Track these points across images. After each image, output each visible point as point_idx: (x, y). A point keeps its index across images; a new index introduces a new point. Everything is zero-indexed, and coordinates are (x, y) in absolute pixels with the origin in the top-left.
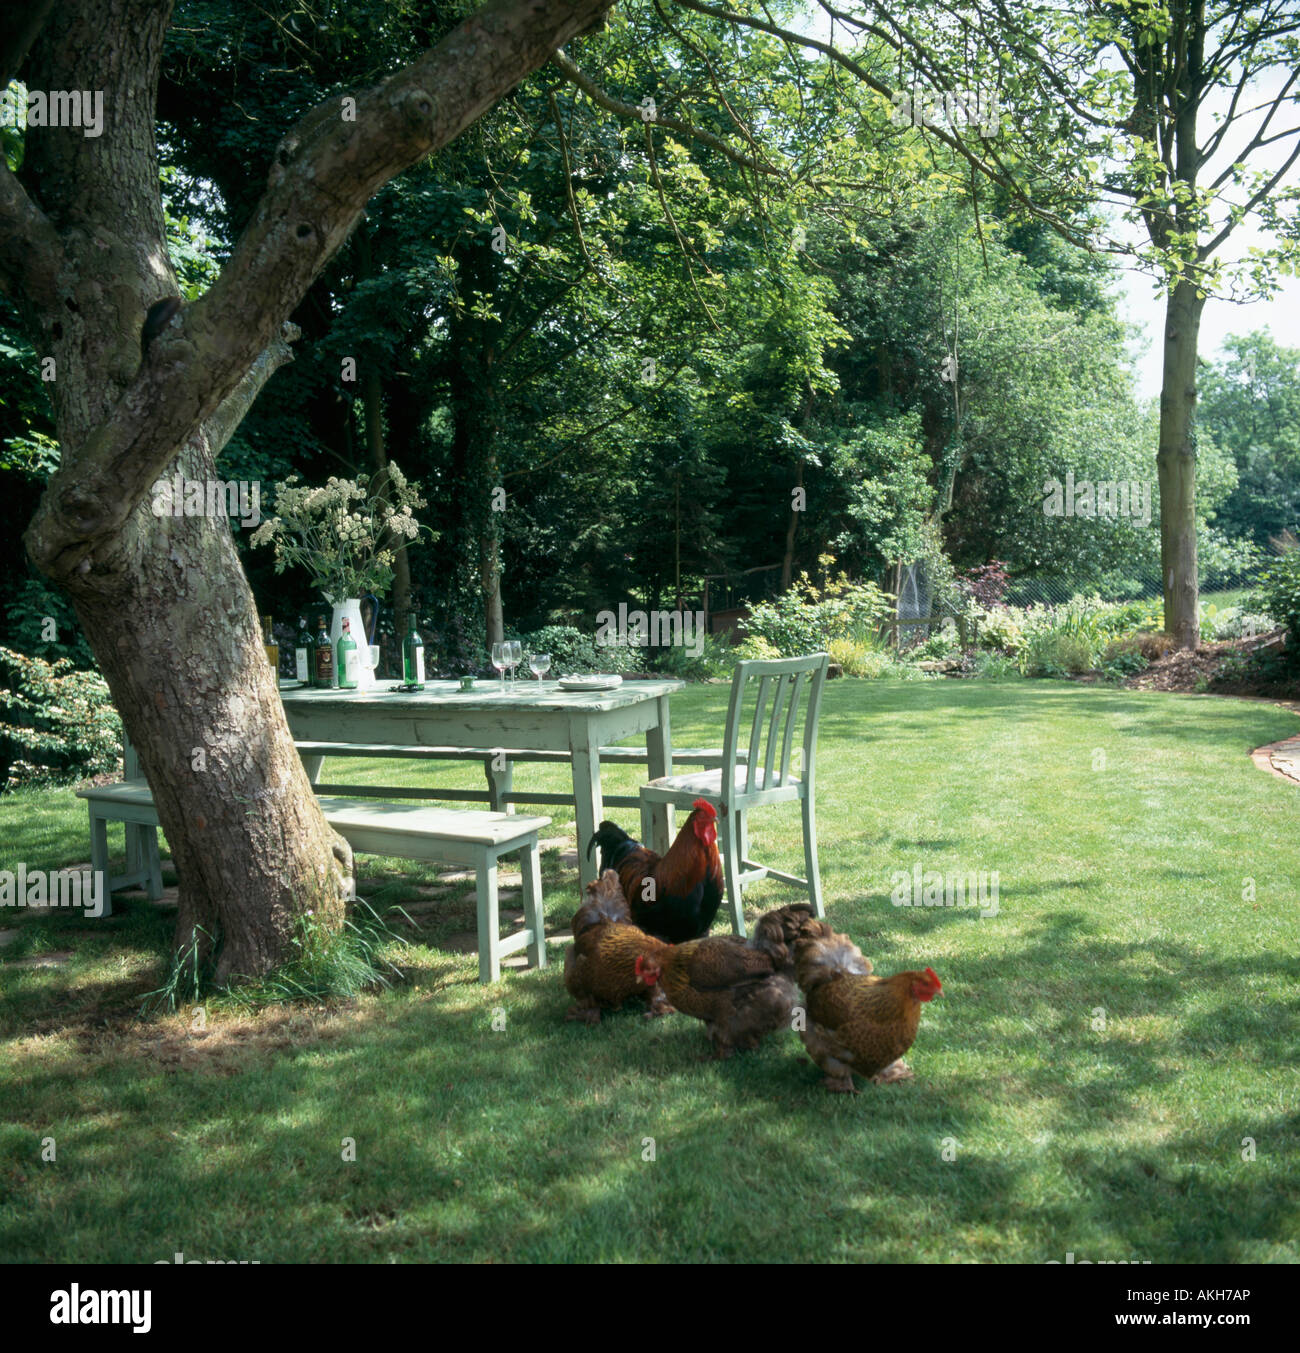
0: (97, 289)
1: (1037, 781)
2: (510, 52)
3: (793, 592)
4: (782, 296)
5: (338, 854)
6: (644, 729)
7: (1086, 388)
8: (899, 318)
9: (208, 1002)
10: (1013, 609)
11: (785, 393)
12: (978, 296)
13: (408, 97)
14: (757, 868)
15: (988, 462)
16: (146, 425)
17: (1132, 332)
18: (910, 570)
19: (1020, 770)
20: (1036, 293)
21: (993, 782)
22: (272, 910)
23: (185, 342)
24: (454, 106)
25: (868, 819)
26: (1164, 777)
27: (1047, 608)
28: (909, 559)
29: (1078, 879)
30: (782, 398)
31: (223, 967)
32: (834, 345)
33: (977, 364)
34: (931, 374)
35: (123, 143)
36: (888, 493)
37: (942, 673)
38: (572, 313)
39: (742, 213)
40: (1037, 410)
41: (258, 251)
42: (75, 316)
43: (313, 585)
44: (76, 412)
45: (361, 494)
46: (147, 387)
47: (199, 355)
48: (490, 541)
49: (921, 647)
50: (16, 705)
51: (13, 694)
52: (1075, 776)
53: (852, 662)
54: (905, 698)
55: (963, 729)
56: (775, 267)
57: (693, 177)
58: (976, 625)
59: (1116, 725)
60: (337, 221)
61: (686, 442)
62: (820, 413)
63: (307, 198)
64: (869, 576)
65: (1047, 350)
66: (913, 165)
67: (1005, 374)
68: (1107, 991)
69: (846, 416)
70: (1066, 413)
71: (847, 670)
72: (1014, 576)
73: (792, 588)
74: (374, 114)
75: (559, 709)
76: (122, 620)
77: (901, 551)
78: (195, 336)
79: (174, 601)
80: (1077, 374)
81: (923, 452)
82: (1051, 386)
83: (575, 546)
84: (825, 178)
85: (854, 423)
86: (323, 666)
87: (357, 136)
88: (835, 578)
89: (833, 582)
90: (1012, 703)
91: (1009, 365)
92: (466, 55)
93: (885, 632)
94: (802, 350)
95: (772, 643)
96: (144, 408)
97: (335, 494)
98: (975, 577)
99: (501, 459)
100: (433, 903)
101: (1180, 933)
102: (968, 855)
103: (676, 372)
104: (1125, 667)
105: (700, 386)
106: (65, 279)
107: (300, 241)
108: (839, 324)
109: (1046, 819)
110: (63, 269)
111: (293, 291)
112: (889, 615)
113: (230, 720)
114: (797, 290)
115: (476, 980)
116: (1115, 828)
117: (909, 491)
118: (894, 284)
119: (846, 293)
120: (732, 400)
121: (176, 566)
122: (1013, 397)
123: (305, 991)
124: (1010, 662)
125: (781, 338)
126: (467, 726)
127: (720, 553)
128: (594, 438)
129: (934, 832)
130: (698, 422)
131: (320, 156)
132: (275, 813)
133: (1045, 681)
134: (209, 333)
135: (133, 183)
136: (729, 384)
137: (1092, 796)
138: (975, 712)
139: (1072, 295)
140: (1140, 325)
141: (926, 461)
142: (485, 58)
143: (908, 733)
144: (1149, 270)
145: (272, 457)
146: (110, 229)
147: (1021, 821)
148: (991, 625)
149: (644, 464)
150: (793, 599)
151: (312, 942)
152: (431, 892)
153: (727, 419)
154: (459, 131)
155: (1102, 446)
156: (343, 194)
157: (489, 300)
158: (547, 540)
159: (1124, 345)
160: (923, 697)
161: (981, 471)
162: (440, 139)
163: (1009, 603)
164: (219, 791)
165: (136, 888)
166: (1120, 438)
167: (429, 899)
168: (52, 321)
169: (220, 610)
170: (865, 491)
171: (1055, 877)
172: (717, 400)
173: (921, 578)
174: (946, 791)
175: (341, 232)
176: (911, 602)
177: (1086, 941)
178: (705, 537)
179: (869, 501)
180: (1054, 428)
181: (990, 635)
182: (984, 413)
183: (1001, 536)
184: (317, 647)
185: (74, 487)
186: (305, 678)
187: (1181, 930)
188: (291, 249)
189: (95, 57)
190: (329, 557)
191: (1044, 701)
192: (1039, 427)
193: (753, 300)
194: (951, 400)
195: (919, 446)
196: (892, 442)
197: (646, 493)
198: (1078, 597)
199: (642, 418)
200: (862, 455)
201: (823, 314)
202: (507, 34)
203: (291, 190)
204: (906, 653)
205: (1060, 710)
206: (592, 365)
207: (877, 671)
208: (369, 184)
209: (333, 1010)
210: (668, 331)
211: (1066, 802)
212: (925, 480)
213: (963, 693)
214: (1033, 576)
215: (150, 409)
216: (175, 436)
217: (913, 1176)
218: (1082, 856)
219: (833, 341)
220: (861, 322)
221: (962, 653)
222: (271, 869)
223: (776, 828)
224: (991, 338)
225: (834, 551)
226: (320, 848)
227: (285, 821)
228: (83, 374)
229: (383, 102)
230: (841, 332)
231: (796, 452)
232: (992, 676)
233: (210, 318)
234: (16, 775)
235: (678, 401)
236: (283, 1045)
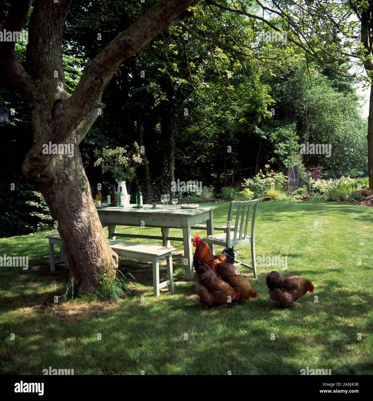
0: (44, 96)
1: (326, 235)
2: (156, 24)
3: (258, 176)
4: (255, 90)
5: (114, 257)
6: (205, 220)
7: (346, 115)
8: (290, 96)
9: (76, 299)
10: (323, 180)
11: (256, 118)
12: (313, 89)
13: (125, 39)
14: (238, 262)
15: (316, 137)
16: (53, 135)
17: (361, 98)
18: (293, 169)
19: (322, 232)
20: (331, 88)
21: (313, 235)
22: (94, 274)
23: (63, 111)
24: (139, 41)
25: (274, 247)
26: (366, 235)
27: (333, 180)
28: (292, 166)
29: (337, 268)
30: (256, 119)
31: (81, 289)
32: (270, 104)
33: (313, 109)
34: (299, 112)
35: (52, 54)
36: (286, 147)
37: (302, 199)
38: (195, 96)
39: (239, 67)
40: (331, 122)
41: (84, 85)
42: (38, 104)
43: (112, 177)
44: (38, 131)
45: (125, 151)
46: (53, 125)
47: (67, 115)
48: (171, 161)
49: (296, 192)
50: (39, 207)
51: (39, 204)
52: (338, 234)
53: (275, 196)
54: (289, 207)
55: (306, 218)
56: (253, 82)
57: (224, 57)
58: (312, 185)
59: (352, 217)
60: (106, 75)
61: (227, 132)
62: (267, 124)
63: (97, 69)
64: (280, 171)
65: (334, 104)
66: (289, 52)
67: (322, 111)
68: (343, 308)
69: (274, 124)
70: (340, 123)
71: (273, 198)
72: (324, 170)
73: (257, 174)
74: (116, 44)
75: (179, 215)
76: (51, 190)
77: (290, 163)
78: (66, 109)
79: (65, 185)
80: (343, 111)
81: (297, 135)
82: (335, 115)
83: (196, 162)
84: (263, 57)
85: (276, 127)
86: (115, 200)
87: (111, 50)
88: (270, 172)
89: (269, 173)
90: (321, 210)
91: (323, 109)
92: (143, 25)
93: (285, 188)
94: (261, 105)
95: (251, 190)
96: (52, 131)
97: (118, 152)
98: (312, 171)
99: (175, 138)
100: (145, 270)
101: (368, 288)
102: (303, 259)
103: (224, 112)
104: (356, 199)
105: (232, 116)
106: (35, 93)
107: (95, 82)
108: (272, 98)
109: (328, 248)
110: (34, 91)
111: (94, 96)
112: (286, 182)
113: (82, 219)
114: (259, 88)
115: (153, 295)
116: (350, 252)
117: (292, 146)
118: (288, 86)
119: (274, 89)
120: (241, 120)
121: (66, 175)
122: (324, 118)
123: (103, 297)
124: (322, 196)
125: (255, 103)
126: (153, 219)
127: (237, 164)
128: (202, 132)
129: (294, 252)
130: (231, 127)
131: (101, 56)
132: (95, 246)
133: (332, 202)
134: (70, 108)
135: (55, 65)
136: (240, 116)
137: (343, 241)
138: (310, 212)
139: (342, 88)
140: (363, 96)
141: (298, 137)
142: (148, 26)
143: (289, 219)
144: (360, 82)
145: (110, 138)
146: (48, 79)
147: (321, 249)
148: (316, 185)
149: (215, 139)
150: (258, 178)
151: (106, 283)
152: (144, 266)
153: (239, 126)
154: (141, 48)
155: (351, 132)
156: (108, 67)
157: (165, 95)
158: (188, 160)
159: (358, 102)
160: (294, 207)
161: (314, 140)
162: (136, 50)
163: (322, 179)
164: (79, 239)
165: (63, 263)
166: (356, 130)
167: (144, 268)
168: (32, 105)
169: (79, 188)
170: (279, 146)
171: (329, 267)
172: (237, 120)
173: (296, 171)
174: (299, 238)
175: (108, 78)
176: (293, 178)
177: (337, 290)
178: (233, 159)
179: (281, 149)
180: (336, 127)
181: (316, 188)
182: (315, 123)
183: (320, 158)
184: (113, 195)
185: (33, 153)
186: (110, 204)
187: (368, 287)
188: (93, 84)
189: (44, 30)
190: (116, 169)
191: (331, 209)
192: (332, 127)
193: (247, 92)
194: (305, 119)
195: (295, 133)
196: (287, 132)
197: (216, 147)
198: (343, 177)
199: (215, 125)
200: (278, 136)
201: (267, 95)
202: (155, 18)
203: (92, 67)
204: (291, 193)
205: (336, 212)
206: (201, 111)
207: (282, 199)
208: (115, 64)
209: (110, 303)
210: (222, 101)
211: (335, 243)
212: (297, 143)
213: (307, 206)
214: (330, 170)
215: (54, 131)
216: (61, 138)
217: (275, 369)
218: (338, 261)
219: (270, 103)
220: (279, 97)
221: (308, 193)
222: (94, 261)
223: (246, 249)
224: (317, 101)
225: (270, 164)
226: (108, 256)
227: (98, 248)
228: (40, 120)
229: (118, 40)
230: (272, 100)
231: (259, 135)
232: (316, 201)
233: (71, 104)
234: (39, 226)
235: (225, 121)
236: (95, 313)
